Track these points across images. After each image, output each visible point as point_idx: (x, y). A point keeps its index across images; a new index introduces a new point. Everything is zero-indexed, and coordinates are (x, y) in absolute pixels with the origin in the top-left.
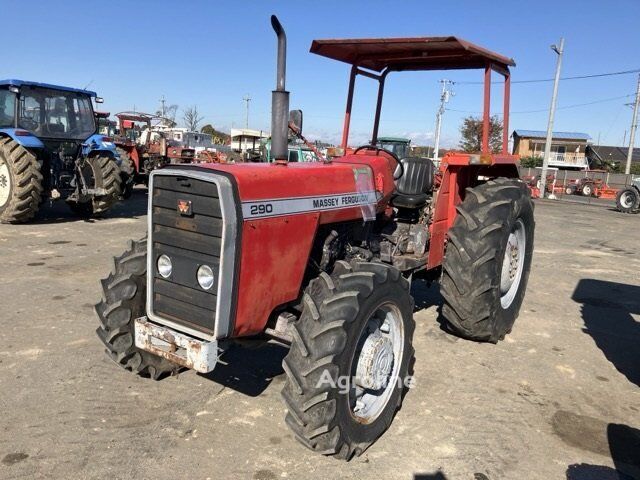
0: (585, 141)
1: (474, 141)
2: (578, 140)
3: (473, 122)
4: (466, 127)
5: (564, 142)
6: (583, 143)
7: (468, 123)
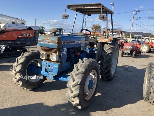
0: (121, 30)
1: (94, 30)
2: (119, 30)
3: (94, 25)
4: (92, 27)
5: (116, 31)
6: (120, 31)
7: (93, 26)
